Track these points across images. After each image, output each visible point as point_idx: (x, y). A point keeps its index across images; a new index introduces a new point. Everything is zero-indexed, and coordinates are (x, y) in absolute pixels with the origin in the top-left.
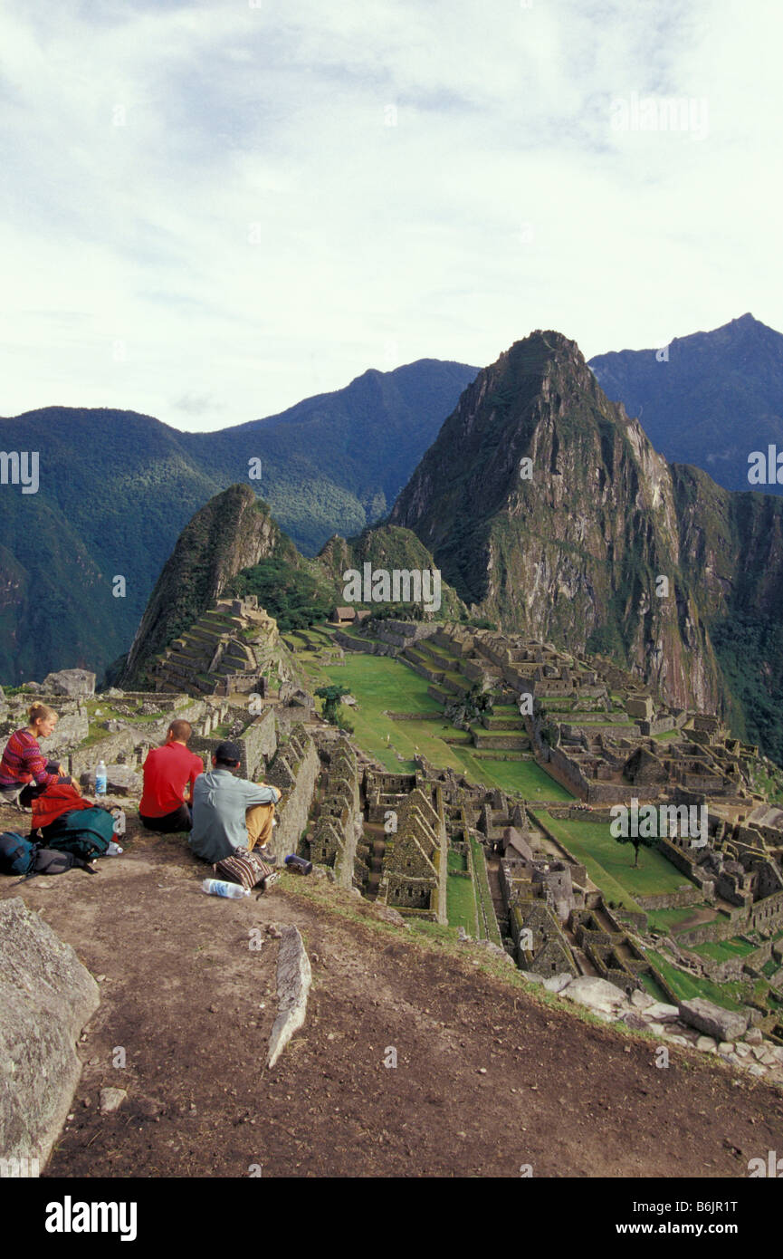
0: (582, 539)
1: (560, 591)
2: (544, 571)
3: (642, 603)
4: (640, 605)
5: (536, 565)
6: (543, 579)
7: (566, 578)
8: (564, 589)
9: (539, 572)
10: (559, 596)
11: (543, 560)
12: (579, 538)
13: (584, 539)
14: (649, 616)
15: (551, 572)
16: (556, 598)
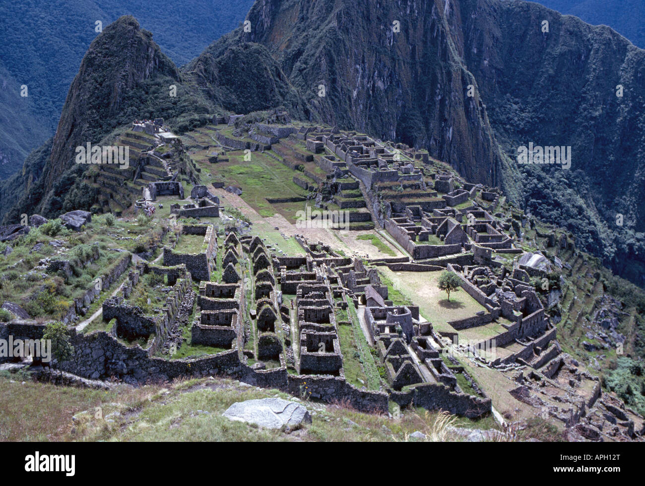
0: (392, 44)
1: (376, 85)
2: (364, 69)
3: (438, 91)
4: (436, 93)
5: (358, 66)
6: (363, 77)
7: (380, 75)
8: (380, 84)
9: (361, 71)
10: (376, 89)
11: (363, 62)
12: (390, 43)
13: (393, 44)
14: (442, 101)
15: (370, 71)
16: (373, 91)
